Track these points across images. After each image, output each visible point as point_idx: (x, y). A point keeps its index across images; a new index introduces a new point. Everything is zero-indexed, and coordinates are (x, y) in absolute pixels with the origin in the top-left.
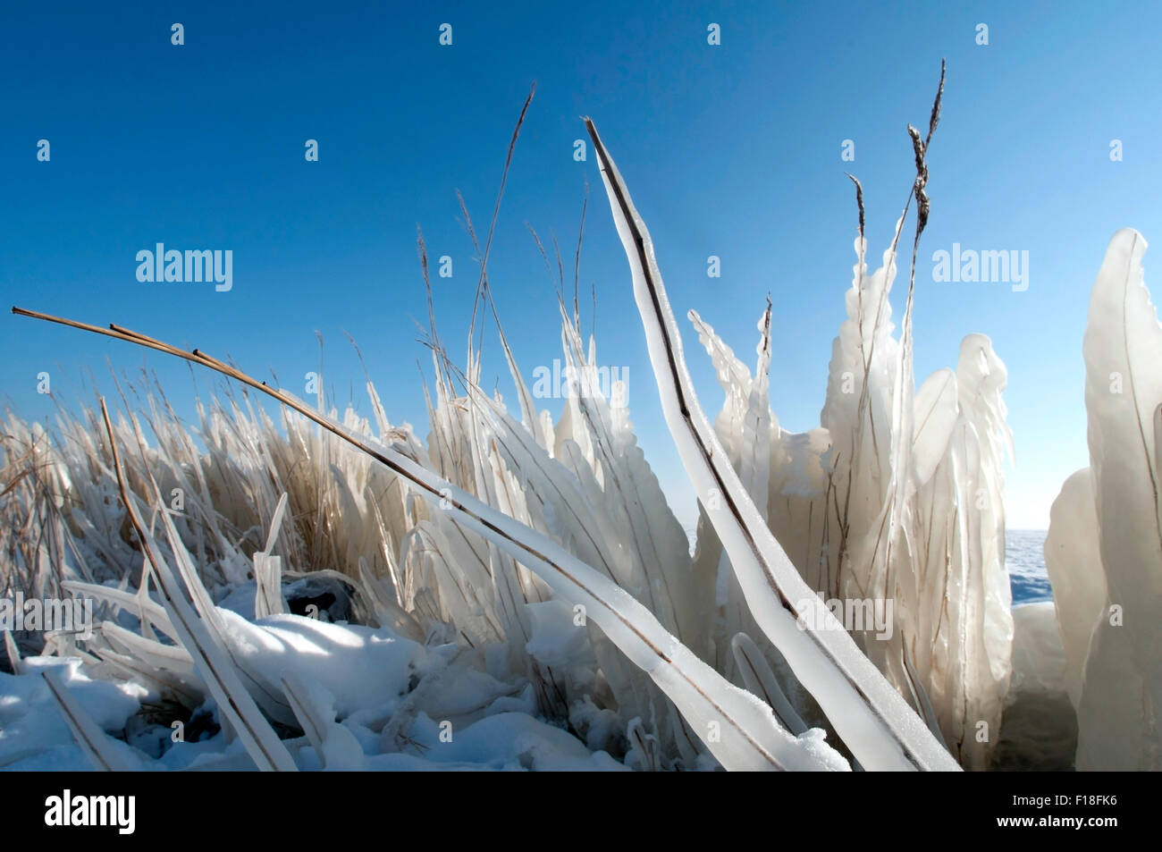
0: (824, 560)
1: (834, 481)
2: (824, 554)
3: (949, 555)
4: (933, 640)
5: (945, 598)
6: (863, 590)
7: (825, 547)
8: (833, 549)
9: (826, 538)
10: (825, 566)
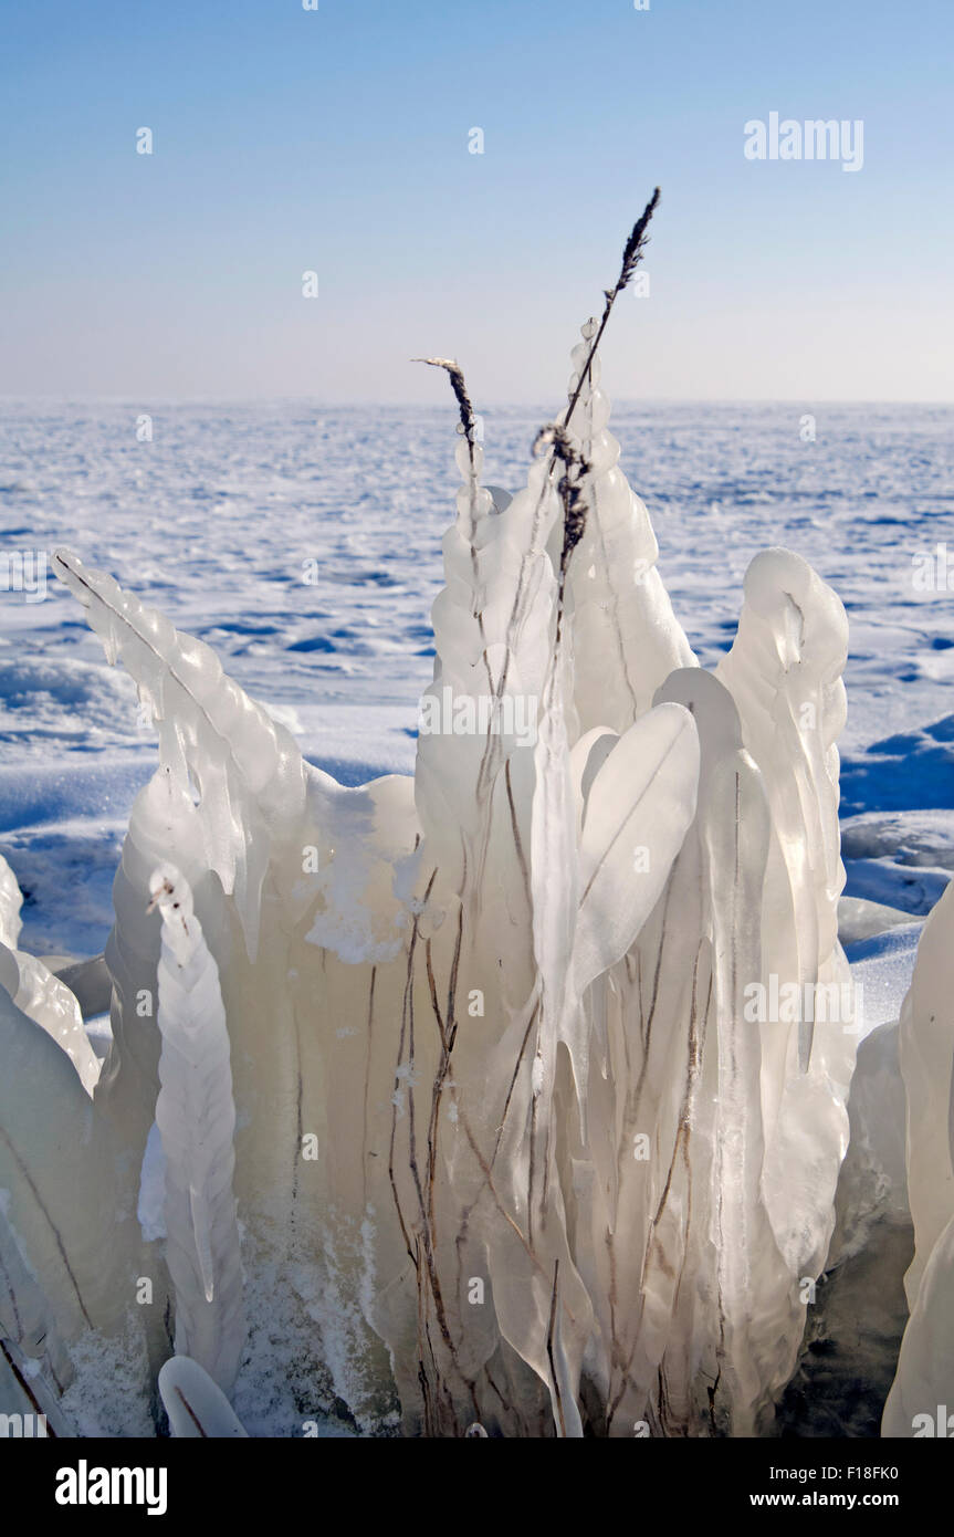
0: (400, 1098)
1: (425, 929)
2: (402, 1085)
3: (697, 1037)
4: (652, 1217)
5: (684, 1128)
6: (487, 1157)
7: (403, 1072)
8: (421, 1075)
9: (408, 1050)
10: (403, 1113)
